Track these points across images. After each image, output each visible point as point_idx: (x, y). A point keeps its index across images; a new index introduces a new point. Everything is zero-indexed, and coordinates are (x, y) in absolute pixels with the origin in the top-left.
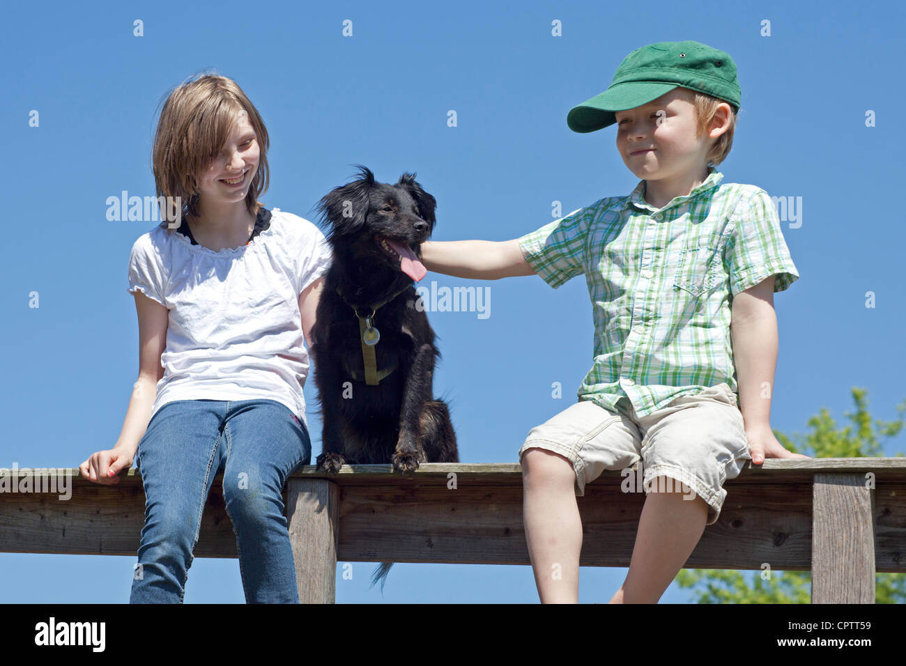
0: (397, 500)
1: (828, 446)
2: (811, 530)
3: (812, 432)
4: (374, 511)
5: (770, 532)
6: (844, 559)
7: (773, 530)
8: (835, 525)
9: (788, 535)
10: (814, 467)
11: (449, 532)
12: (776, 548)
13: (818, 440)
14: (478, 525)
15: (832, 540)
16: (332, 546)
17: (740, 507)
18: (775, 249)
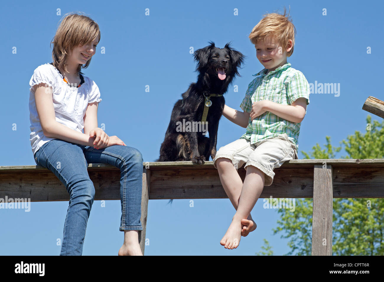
0: (173, 175)
1: (318, 156)
2: (313, 184)
3: (314, 151)
4: (163, 180)
5: (300, 185)
6: (323, 194)
7: (301, 184)
8: (321, 182)
9: (306, 186)
10: (314, 162)
11: (191, 187)
12: (302, 190)
13: (315, 153)
14: (202, 184)
15: (319, 187)
16: (147, 194)
17: (291, 176)
18: (301, 90)
